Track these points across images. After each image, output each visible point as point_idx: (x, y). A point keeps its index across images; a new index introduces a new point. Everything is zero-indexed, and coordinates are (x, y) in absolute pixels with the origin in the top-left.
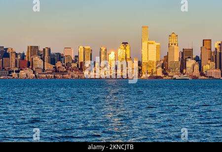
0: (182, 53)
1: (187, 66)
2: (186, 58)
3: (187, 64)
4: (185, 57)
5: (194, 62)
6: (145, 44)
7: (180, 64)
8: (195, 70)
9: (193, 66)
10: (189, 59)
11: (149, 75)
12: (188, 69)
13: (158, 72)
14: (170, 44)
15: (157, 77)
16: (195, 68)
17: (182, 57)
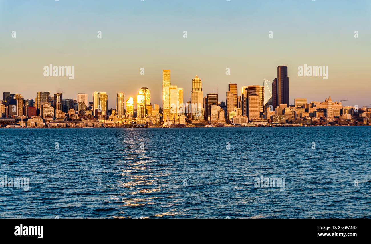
0: (207, 100)
1: (212, 113)
2: (211, 104)
3: (212, 110)
4: (209, 103)
5: (219, 108)
6: (166, 89)
7: (204, 111)
8: (220, 117)
9: (219, 113)
10: (214, 106)
11: (170, 123)
12: (213, 116)
13: (180, 120)
14: (194, 90)
15: (180, 125)
16: (220, 115)
17: (207, 104)
